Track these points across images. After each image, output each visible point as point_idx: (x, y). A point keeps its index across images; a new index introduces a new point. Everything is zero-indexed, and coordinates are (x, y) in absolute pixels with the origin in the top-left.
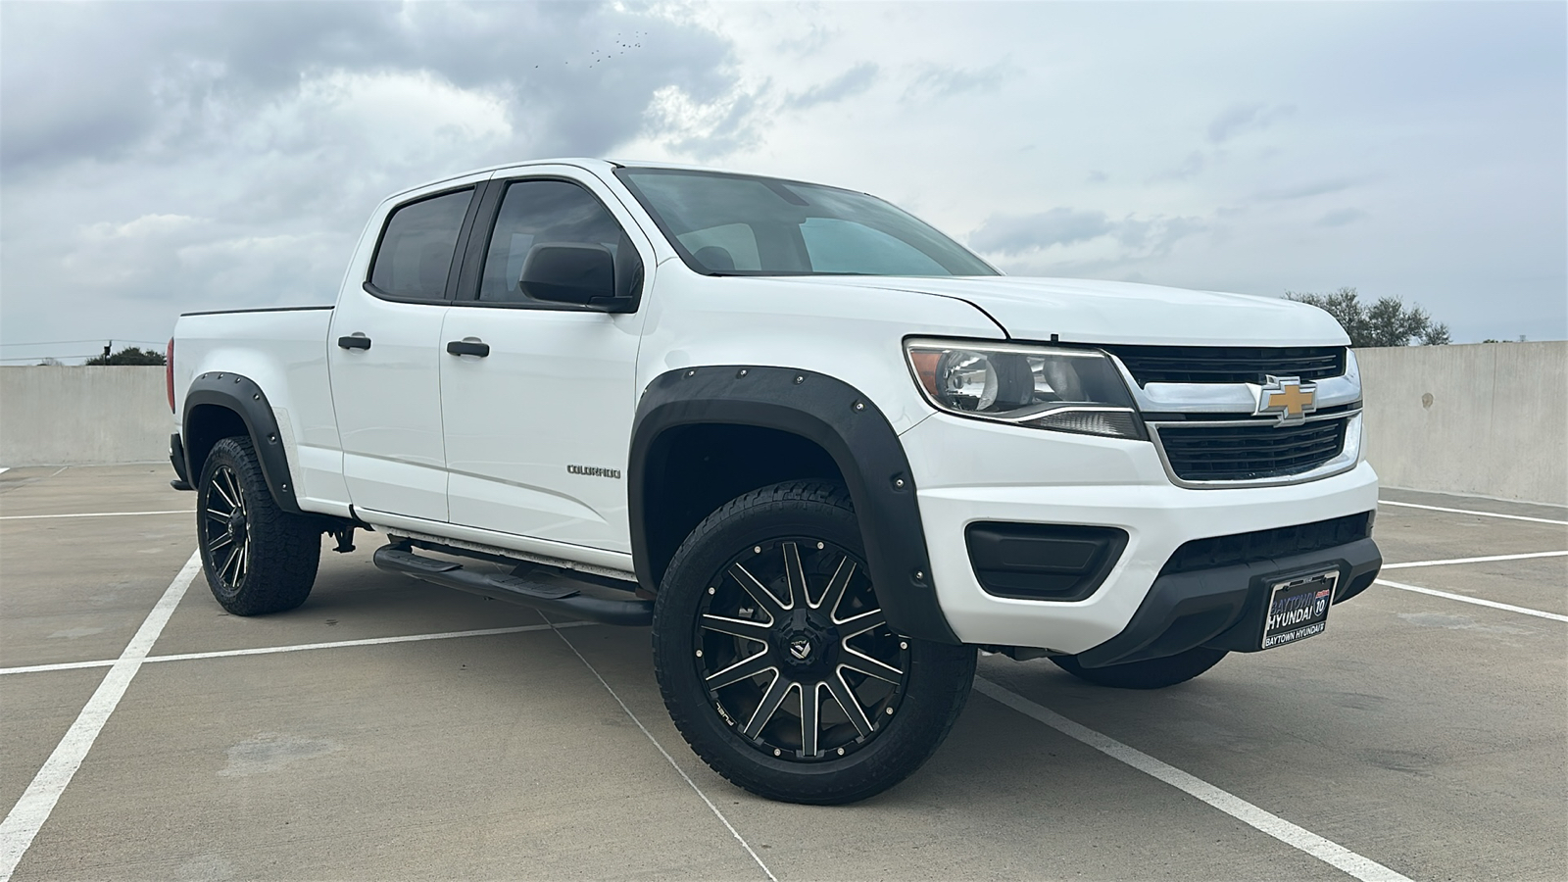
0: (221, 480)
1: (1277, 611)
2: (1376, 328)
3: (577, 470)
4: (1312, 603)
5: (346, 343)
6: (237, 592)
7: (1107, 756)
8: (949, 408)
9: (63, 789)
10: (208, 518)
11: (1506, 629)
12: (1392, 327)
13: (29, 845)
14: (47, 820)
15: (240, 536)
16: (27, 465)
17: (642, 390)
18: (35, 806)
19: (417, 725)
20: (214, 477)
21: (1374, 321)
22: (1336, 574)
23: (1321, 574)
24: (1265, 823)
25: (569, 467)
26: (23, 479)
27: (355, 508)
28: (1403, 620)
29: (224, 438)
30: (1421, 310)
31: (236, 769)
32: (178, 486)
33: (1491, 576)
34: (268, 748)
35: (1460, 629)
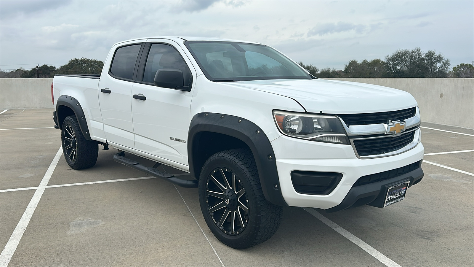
0: (68, 128)
1: (389, 195)
2: (427, 60)
3: (173, 139)
4: (401, 191)
5: (103, 91)
6: (74, 163)
7: (336, 232)
8: (287, 134)
9: (21, 238)
10: (65, 139)
11: (462, 181)
12: (432, 60)
13: (10, 260)
14: (16, 250)
15: (74, 146)
16: (14, 109)
17: (192, 118)
18: (12, 245)
19: (126, 215)
20: (66, 127)
21: (426, 58)
22: (409, 182)
23: (404, 183)
24: (383, 260)
25: (170, 138)
26: (12, 113)
27: (108, 141)
28: (430, 177)
29: (68, 116)
30: (441, 55)
31: (72, 231)
32: (56, 127)
33: (459, 159)
34: (82, 223)
35: (448, 181)
